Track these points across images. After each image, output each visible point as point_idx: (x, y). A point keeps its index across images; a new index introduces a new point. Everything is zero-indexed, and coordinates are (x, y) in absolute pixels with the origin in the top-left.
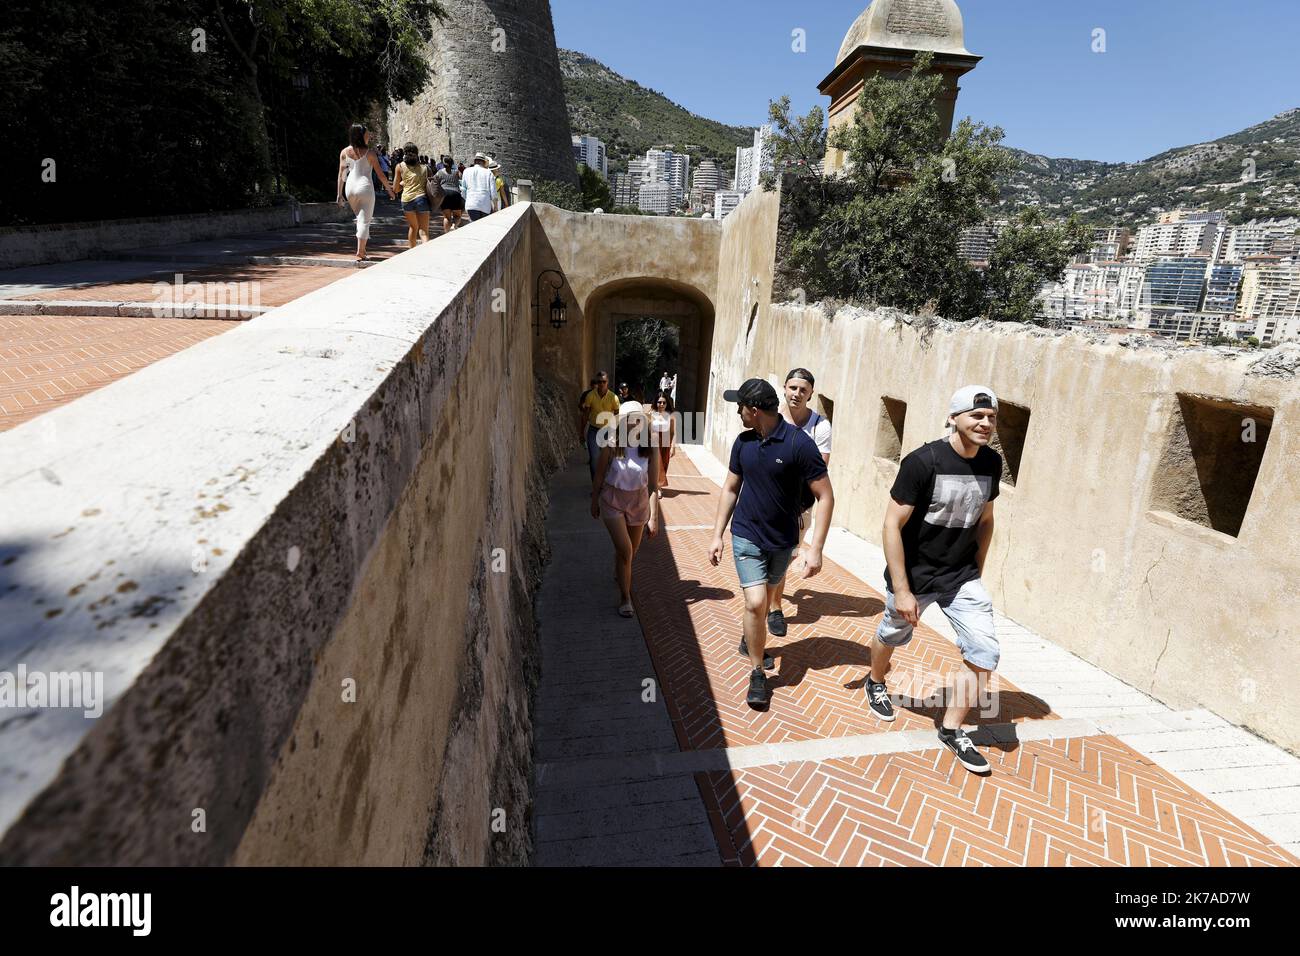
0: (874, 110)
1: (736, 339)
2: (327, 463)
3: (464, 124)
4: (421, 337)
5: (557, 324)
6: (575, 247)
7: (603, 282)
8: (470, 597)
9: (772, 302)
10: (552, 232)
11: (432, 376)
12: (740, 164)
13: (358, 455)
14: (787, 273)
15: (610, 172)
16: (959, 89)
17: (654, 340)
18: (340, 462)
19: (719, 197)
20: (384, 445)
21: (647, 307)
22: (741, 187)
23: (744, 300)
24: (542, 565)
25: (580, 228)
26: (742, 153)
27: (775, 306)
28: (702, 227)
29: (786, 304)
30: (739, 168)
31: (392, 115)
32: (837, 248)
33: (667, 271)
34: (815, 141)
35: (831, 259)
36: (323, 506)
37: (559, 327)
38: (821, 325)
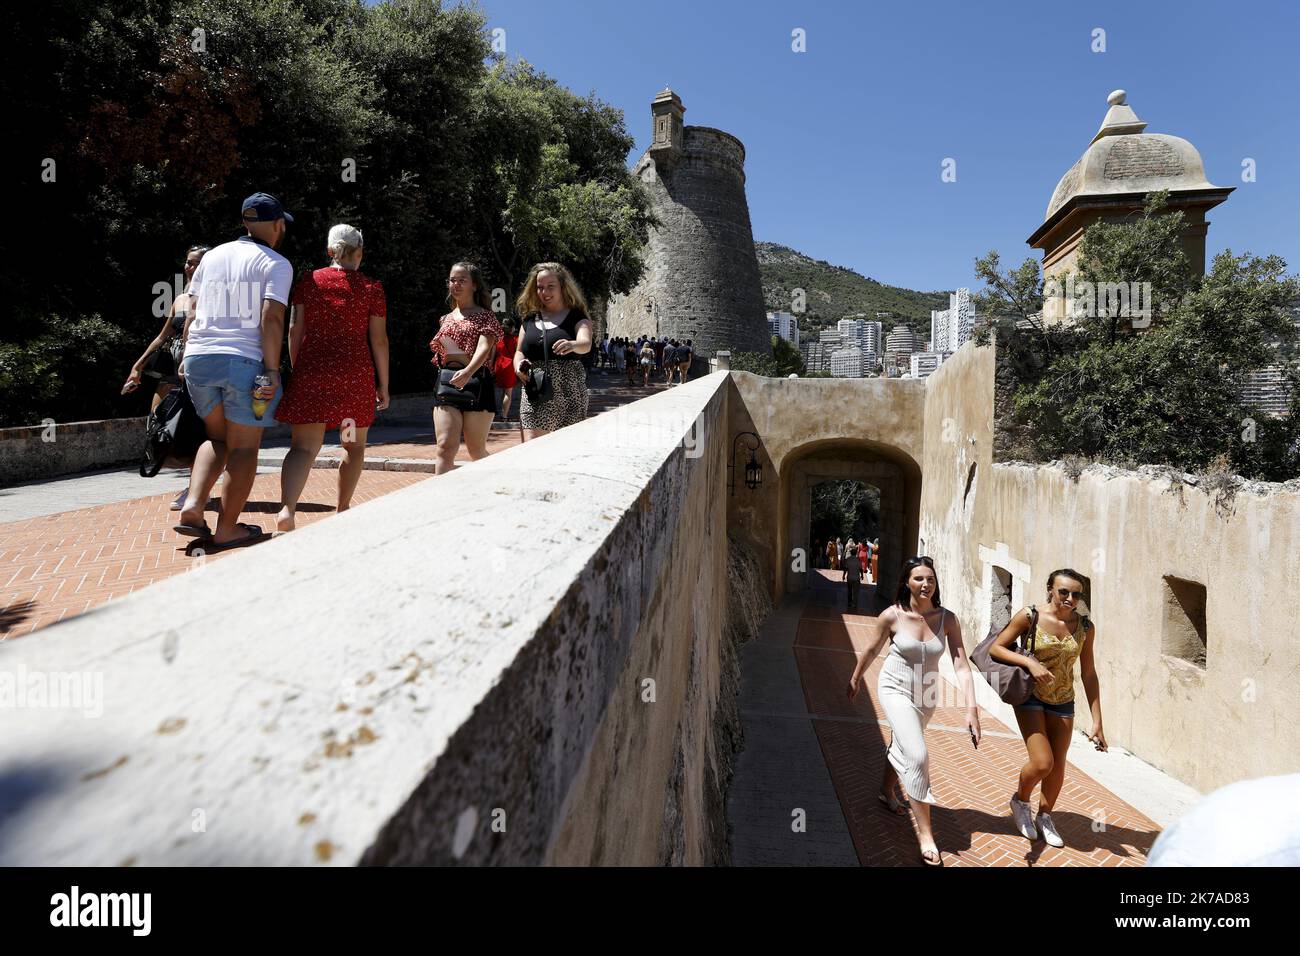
0: (1100, 255)
1: (950, 503)
2: (536, 651)
3: (670, 309)
4: (650, 482)
5: (752, 485)
6: (771, 410)
7: (799, 444)
8: (666, 801)
9: (994, 461)
10: (748, 397)
11: (656, 530)
12: (936, 326)
13: (575, 635)
14: (1009, 430)
15: (802, 342)
16: (1209, 223)
17: (850, 503)
18: (552, 649)
19: (915, 360)
20: (605, 618)
21: (845, 469)
22: (938, 349)
23: (958, 460)
24: (734, 751)
25: (777, 394)
26: (937, 317)
27: (998, 466)
28: (903, 387)
29: (1012, 463)
30: (935, 330)
31: (611, 305)
32: (1072, 400)
33: (866, 432)
34: (1031, 292)
35: (1065, 413)
36: (523, 724)
37: (754, 487)
38: (1062, 486)
